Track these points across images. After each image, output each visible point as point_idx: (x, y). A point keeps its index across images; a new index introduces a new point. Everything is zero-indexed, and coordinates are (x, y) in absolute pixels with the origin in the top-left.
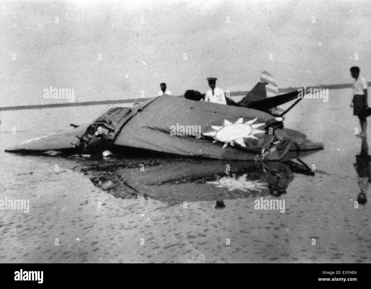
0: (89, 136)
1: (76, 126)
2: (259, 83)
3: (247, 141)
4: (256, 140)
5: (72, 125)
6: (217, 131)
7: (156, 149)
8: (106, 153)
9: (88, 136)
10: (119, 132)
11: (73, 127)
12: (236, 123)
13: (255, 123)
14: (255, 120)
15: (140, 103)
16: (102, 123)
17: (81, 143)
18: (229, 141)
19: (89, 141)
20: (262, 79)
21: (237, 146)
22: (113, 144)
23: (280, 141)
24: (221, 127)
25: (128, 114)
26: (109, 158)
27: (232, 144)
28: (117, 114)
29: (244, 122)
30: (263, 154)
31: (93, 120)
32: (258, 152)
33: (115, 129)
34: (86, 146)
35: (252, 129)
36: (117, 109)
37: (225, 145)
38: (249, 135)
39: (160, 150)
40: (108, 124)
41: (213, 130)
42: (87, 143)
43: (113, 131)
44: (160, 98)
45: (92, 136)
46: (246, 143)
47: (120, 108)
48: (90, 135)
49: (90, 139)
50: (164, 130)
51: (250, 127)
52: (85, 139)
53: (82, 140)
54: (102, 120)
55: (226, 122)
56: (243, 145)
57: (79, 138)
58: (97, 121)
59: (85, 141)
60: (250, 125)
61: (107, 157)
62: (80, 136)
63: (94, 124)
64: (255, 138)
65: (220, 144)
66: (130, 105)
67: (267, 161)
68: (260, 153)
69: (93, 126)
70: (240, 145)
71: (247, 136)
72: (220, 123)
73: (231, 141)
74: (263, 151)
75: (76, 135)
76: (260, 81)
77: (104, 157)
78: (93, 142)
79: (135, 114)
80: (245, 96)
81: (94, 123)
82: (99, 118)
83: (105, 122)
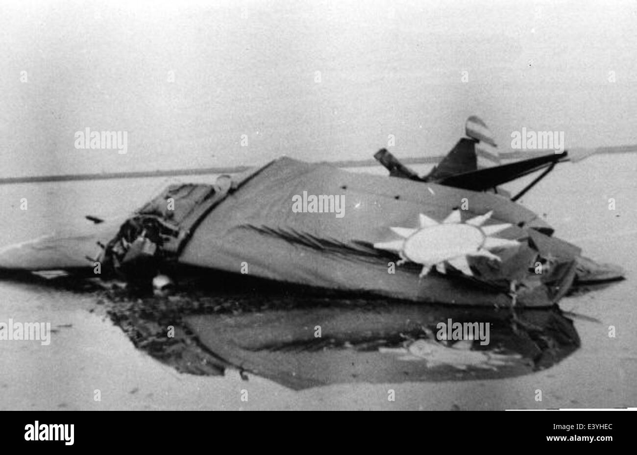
0: (125, 243)
1: (97, 221)
2: (463, 141)
3: (476, 262)
4: (495, 261)
5: (90, 218)
6: (406, 239)
7: (270, 275)
8: (160, 282)
9: (122, 244)
10: (189, 237)
11: (91, 223)
12: (446, 221)
13: (487, 223)
14: (488, 215)
15: (232, 175)
16: (152, 216)
17: (108, 258)
18: (435, 263)
19: (123, 255)
20: (468, 132)
21: (452, 275)
22: (176, 261)
23: (551, 263)
24: (413, 231)
25: (207, 198)
26: (166, 291)
27: (441, 269)
28: (184, 198)
29: (464, 220)
30: (513, 293)
31: (133, 210)
32: (502, 288)
33: (180, 229)
34: (117, 265)
35: (484, 236)
36: (184, 187)
37: (425, 271)
38: (479, 249)
39: (278, 278)
40: (165, 220)
41: (395, 237)
42: (120, 257)
43: (176, 234)
44: (274, 166)
45: (130, 245)
46: (472, 268)
47: (191, 185)
48: (128, 241)
49: (126, 250)
50: (286, 235)
51: (478, 232)
52: (115, 249)
53: (109, 251)
54: (151, 210)
55: (424, 219)
56: (468, 272)
57: (102, 246)
58: (141, 213)
59: (116, 253)
60: (479, 228)
61: (164, 288)
62: (105, 243)
63: (135, 219)
64: (493, 257)
65: (413, 267)
66: (211, 180)
67: (522, 309)
68: (507, 292)
69: (134, 223)
70: (460, 272)
71: (474, 252)
72: (411, 222)
73: (440, 263)
74: (513, 287)
75: (96, 240)
76: (464, 136)
77: (155, 288)
78: (133, 256)
79: (222, 197)
80: (437, 165)
81: (134, 216)
82: (146, 207)
83: (160, 215)
